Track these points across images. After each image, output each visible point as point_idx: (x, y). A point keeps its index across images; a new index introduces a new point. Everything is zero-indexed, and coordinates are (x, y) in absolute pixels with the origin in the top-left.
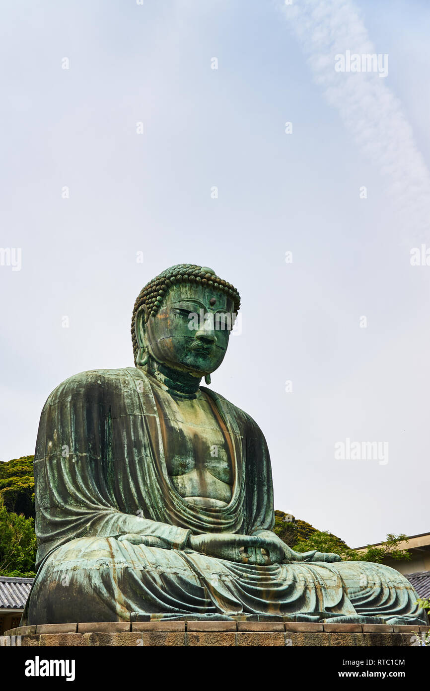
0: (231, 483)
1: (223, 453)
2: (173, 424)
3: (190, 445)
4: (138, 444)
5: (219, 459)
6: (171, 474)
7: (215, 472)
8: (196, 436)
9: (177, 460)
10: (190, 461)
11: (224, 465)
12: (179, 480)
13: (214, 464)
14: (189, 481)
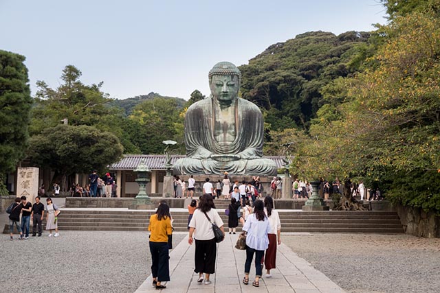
0: (235, 136)
1: (233, 127)
2: (217, 120)
3: (222, 126)
4: (206, 128)
5: (231, 129)
6: (215, 136)
7: (230, 133)
8: (225, 122)
9: (217, 131)
10: (221, 131)
11: (233, 130)
12: (217, 137)
13: (229, 131)
14: (220, 137)
